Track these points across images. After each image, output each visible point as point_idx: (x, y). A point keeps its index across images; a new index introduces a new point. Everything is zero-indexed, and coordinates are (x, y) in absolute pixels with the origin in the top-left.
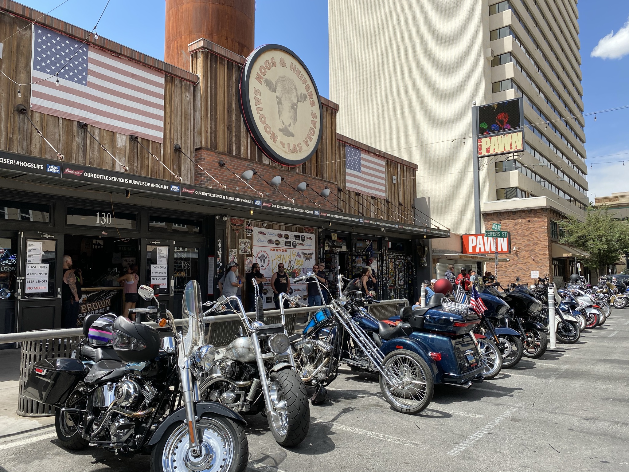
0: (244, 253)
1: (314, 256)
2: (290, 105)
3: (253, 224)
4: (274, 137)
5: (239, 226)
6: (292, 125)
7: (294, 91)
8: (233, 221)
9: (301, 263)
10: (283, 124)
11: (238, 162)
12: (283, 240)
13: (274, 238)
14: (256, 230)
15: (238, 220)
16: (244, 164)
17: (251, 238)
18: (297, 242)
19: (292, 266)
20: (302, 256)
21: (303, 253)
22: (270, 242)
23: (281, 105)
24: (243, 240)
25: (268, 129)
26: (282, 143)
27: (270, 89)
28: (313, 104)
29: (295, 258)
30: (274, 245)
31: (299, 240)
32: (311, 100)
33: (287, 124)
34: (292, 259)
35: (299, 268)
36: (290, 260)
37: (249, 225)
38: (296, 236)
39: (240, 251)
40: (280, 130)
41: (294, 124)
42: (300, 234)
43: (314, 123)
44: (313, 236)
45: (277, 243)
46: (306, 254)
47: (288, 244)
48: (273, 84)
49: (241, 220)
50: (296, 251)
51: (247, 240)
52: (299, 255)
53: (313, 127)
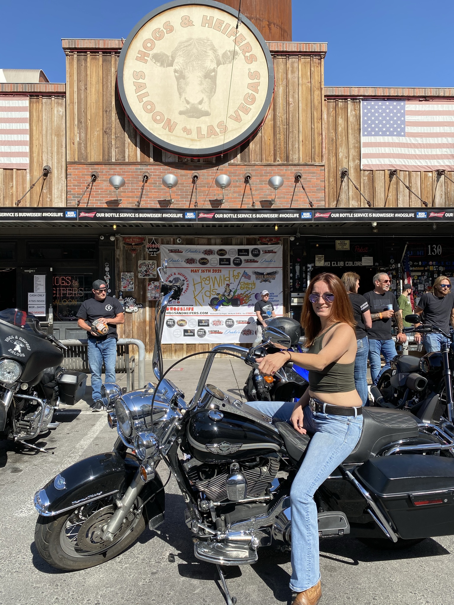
0: (145, 277)
1: (279, 277)
2: (201, 74)
3: (160, 240)
4: (170, 126)
5: (136, 245)
6: (206, 100)
7: (210, 53)
8: (128, 240)
9: (250, 286)
10: (188, 102)
11: (120, 169)
12: (214, 259)
13: (198, 257)
14: (164, 249)
15: (134, 238)
16: (131, 169)
17: (157, 259)
18: (243, 258)
19: (233, 290)
20: (253, 277)
21: (256, 273)
22: (190, 261)
23: (184, 79)
24: (144, 261)
25: (158, 118)
26: (185, 129)
27: (162, 65)
28: (252, 59)
29: (237, 281)
30: (198, 265)
31: (248, 255)
32: (248, 54)
33: (196, 102)
34: (232, 280)
35: (247, 293)
36: (226, 282)
37: (153, 243)
38: (240, 251)
39: (140, 274)
40: (181, 113)
41: (210, 99)
42: (251, 247)
43: (255, 87)
44: (279, 248)
45: (204, 262)
46: (262, 274)
47: (224, 262)
48: (168, 57)
49: (139, 238)
50: (241, 271)
51: (151, 262)
52: (246, 275)
53: (251, 92)
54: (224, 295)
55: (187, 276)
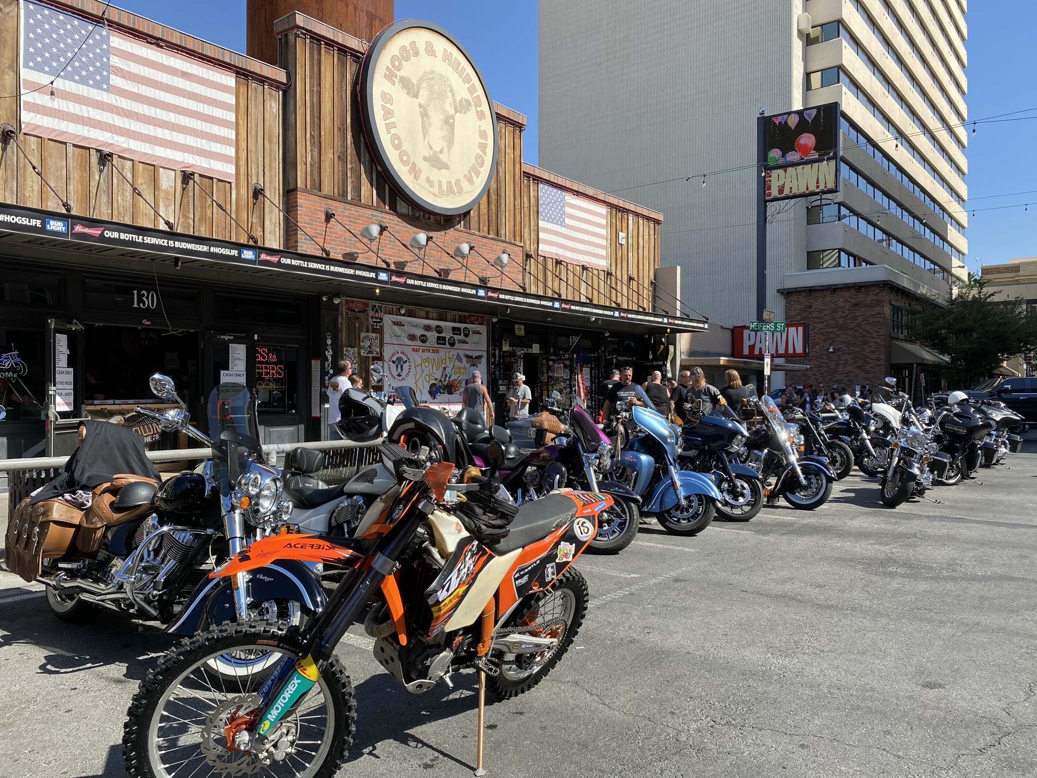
0: (369, 355)
1: (484, 360)
2: (442, 117)
3: (383, 309)
4: (415, 172)
5: (359, 311)
6: (446, 150)
7: (449, 95)
8: (351, 304)
9: (462, 371)
10: (431, 148)
11: (356, 211)
12: (432, 336)
13: (419, 332)
14: (388, 319)
15: (358, 302)
16: (366, 213)
17: (380, 331)
18: (456, 337)
19: (449, 375)
20: (464, 359)
21: (467, 356)
22: (412, 337)
23: (428, 118)
24: (367, 334)
25: (405, 158)
26: (428, 180)
27: (408, 93)
28: (481, 115)
29: (452, 364)
30: (419, 343)
31: (460, 335)
32: (478, 109)
33: (438, 150)
34: (448, 364)
35: (460, 378)
36: (444, 365)
37: (377, 311)
38: (454, 329)
39: (362, 351)
40: (425, 159)
41: (449, 149)
42: (462, 326)
43: (483, 147)
44: (483, 329)
45: (424, 339)
46: (471, 357)
47: (441, 340)
48: (413, 85)
49: (363, 303)
50: (455, 352)
51: (374, 335)
52: (459, 359)
53: (481, 153)
54: (441, 381)
55: (409, 357)
